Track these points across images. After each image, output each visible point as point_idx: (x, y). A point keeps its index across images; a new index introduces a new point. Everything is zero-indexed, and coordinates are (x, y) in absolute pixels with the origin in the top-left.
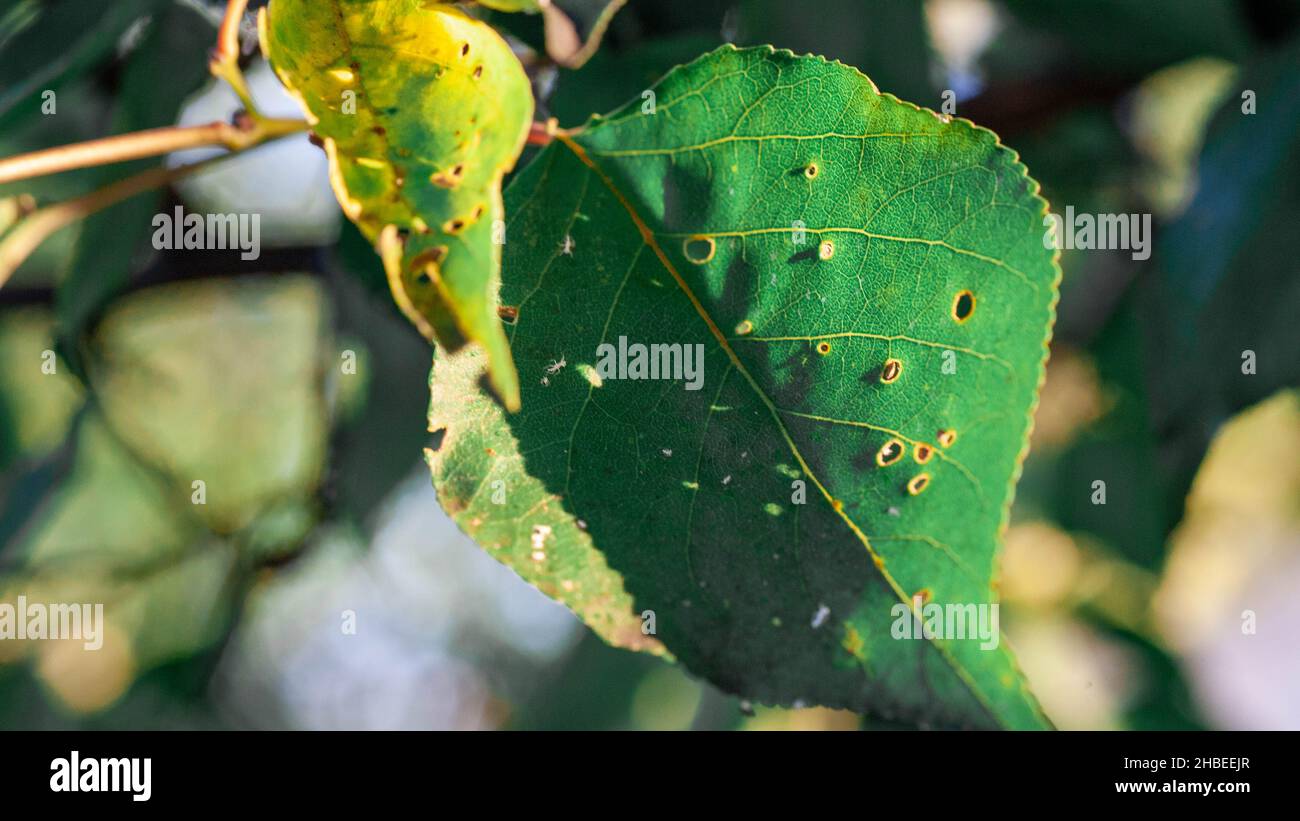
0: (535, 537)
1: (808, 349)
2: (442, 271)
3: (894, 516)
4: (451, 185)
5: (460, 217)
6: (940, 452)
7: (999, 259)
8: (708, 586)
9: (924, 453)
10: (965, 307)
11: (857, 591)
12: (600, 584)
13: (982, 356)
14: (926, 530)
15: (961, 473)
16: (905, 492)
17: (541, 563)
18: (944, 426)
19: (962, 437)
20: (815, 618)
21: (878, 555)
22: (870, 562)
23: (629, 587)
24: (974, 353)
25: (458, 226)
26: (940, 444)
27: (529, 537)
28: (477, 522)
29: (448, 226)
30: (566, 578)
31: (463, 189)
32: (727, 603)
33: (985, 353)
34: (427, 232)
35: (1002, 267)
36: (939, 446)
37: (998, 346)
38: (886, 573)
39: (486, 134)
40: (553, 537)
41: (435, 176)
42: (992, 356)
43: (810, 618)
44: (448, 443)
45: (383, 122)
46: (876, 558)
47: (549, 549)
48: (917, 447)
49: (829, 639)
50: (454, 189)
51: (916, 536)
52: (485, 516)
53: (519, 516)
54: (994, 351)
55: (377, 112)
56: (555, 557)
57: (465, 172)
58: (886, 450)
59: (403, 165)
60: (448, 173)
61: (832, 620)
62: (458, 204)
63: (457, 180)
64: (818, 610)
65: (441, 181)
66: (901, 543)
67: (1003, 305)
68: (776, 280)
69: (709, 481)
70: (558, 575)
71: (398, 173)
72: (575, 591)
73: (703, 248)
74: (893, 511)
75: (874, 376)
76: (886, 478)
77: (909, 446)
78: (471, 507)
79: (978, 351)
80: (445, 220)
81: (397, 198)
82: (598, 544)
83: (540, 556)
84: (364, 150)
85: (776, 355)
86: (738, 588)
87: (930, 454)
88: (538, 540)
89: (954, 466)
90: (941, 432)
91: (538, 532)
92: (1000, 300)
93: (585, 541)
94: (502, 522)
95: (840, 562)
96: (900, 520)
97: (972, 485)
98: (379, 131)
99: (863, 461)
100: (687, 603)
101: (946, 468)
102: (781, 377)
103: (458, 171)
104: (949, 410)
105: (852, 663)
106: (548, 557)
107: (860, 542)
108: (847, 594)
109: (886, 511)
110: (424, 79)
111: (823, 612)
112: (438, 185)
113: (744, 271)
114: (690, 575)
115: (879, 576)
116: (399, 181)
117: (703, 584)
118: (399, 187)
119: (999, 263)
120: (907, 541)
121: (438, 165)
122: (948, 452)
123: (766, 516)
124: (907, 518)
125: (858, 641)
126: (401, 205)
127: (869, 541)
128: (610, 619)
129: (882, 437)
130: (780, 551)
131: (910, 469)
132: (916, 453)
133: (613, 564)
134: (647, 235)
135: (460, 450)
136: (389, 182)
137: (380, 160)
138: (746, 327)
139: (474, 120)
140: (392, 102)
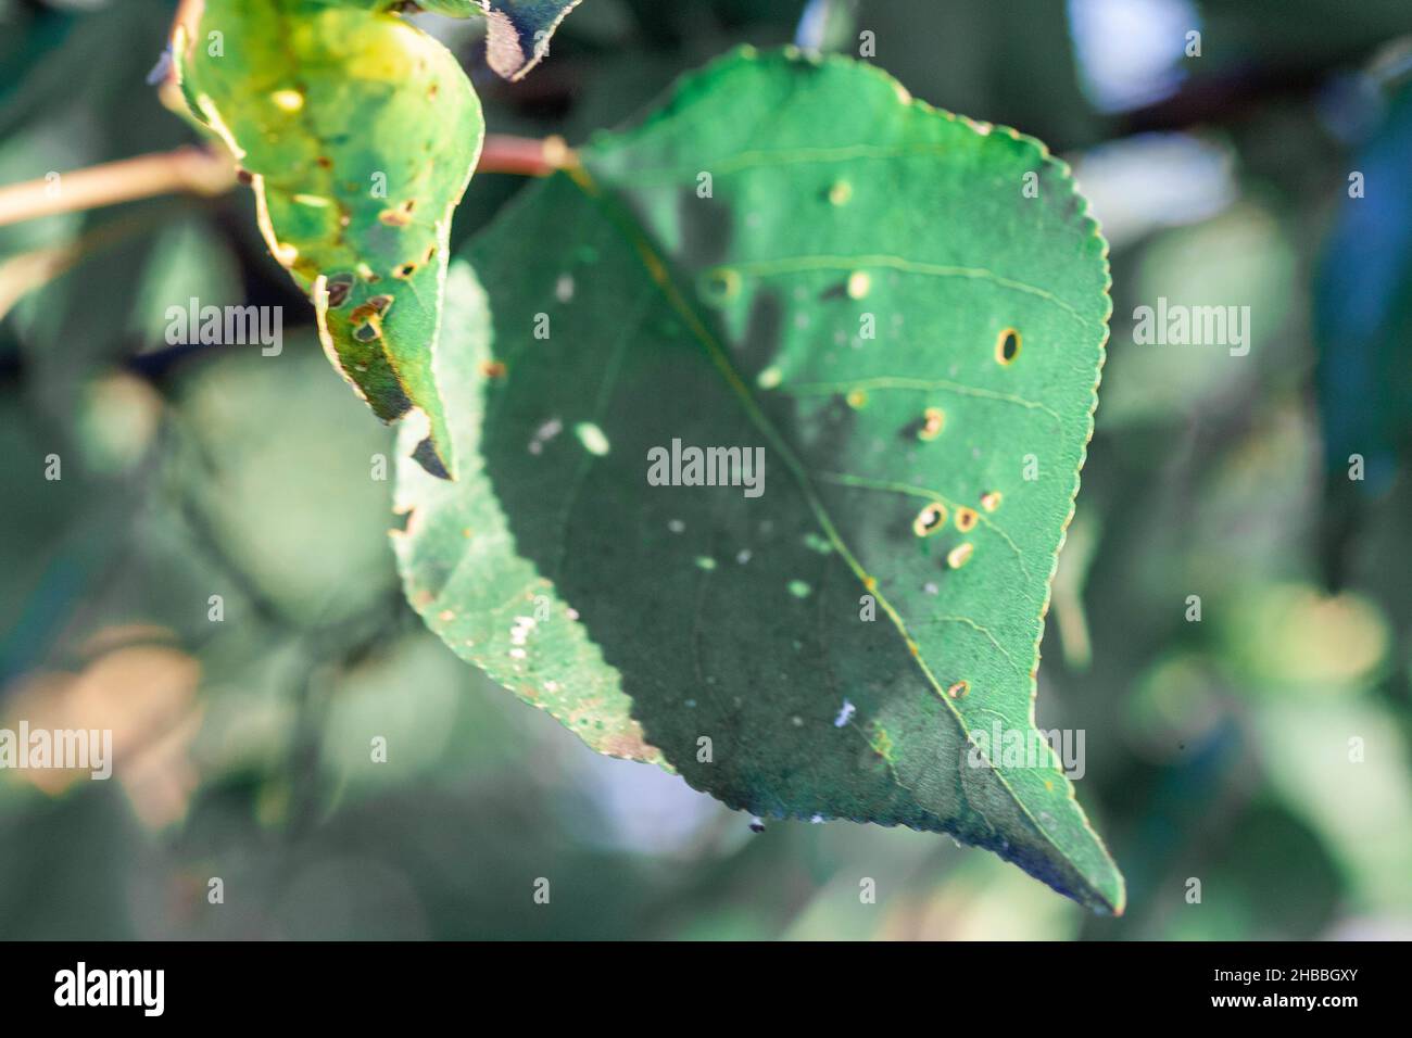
0: (514, 631)
1: (839, 401)
2: (385, 323)
3: (933, 595)
4: (401, 223)
5: (409, 261)
6: (984, 518)
7: (1046, 290)
8: (718, 682)
9: (967, 519)
10: (1010, 348)
11: (888, 683)
12: (588, 684)
13: (1029, 405)
14: (967, 608)
15: (1005, 541)
16: (943, 565)
17: (521, 662)
18: (987, 487)
19: (1008, 499)
20: (839, 716)
21: (913, 639)
22: (905, 649)
23: (627, 686)
24: (1021, 401)
25: (408, 271)
26: (983, 508)
27: (509, 631)
28: (449, 615)
29: (397, 272)
30: (549, 679)
31: (414, 226)
32: (738, 700)
33: (1031, 401)
34: (372, 279)
35: (1050, 300)
36: (982, 510)
37: (1045, 392)
38: (920, 660)
39: (441, 163)
40: (537, 632)
41: (384, 214)
42: (1039, 404)
43: (835, 716)
44: (417, 525)
45: (330, 152)
46: (911, 644)
47: (532, 645)
48: (960, 512)
49: (854, 742)
50: (405, 228)
51: (954, 616)
52: (459, 608)
53: (497, 606)
54: (1042, 399)
55: (323, 142)
56: (538, 654)
57: (416, 207)
58: (926, 517)
59: (349, 201)
60: (397, 210)
61: (859, 718)
62: (407, 244)
63: (409, 217)
64: (842, 707)
65: (391, 219)
66: (938, 626)
67: (1051, 344)
68: (803, 321)
69: (725, 559)
70: (539, 674)
71: (344, 210)
72: (560, 692)
73: (721, 285)
74: (932, 588)
75: (912, 430)
76: (925, 550)
77: (951, 512)
78: (443, 598)
79: (1024, 398)
80: (393, 265)
81: (340, 241)
82: (593, 637)
83: (519, 654)
84: (306, 187)
85: (805, 409)
86: (751, 682)
87: (974, 521)
88: (519, 636)
89: (997, 534)
90: (984, 495)
91: (518, 625)
92: (1047, 338)
93: (578, 633)
94: (479, 615)
95: (870, 649)
96: (939, 598)
97: (1016, 557)
98: (324, 163)
99: (899, 530)
100: (692, 703)
101: (988, 536)
102: (810, 434)
103: (409, 207)
104: (994, 469)
105: (879, 769)
106: (528, 655)
107: (893, 626)
108: (876, 687)
109: (922, 589)
110: (376, 101)
111: (848, 709)
112: (387, 224)
113: (769, 312)
114: (697, 669)
115: (913, 666)
116: (345, 221)
117: (711, 680)
118: (344, 228)
119: (1047, 295)
120: (945, 623)
121: (389, 202)
122: (992, 517)
123: (788, 598)
124: (946, 596)
125: (889, 741)
126: (344, 249)
127: (905, 625)
128: (599, 726)
129: (922, 502)
130: (803, 639)
131: (951, 539)
132: (958, 519)
133: (611, 658)
134: (658, 272)
135: (433, 533)
136: (332, 223)
137: (324, 195)
138: (770, 378)
139: (429, 147)
140: (341, 128)
